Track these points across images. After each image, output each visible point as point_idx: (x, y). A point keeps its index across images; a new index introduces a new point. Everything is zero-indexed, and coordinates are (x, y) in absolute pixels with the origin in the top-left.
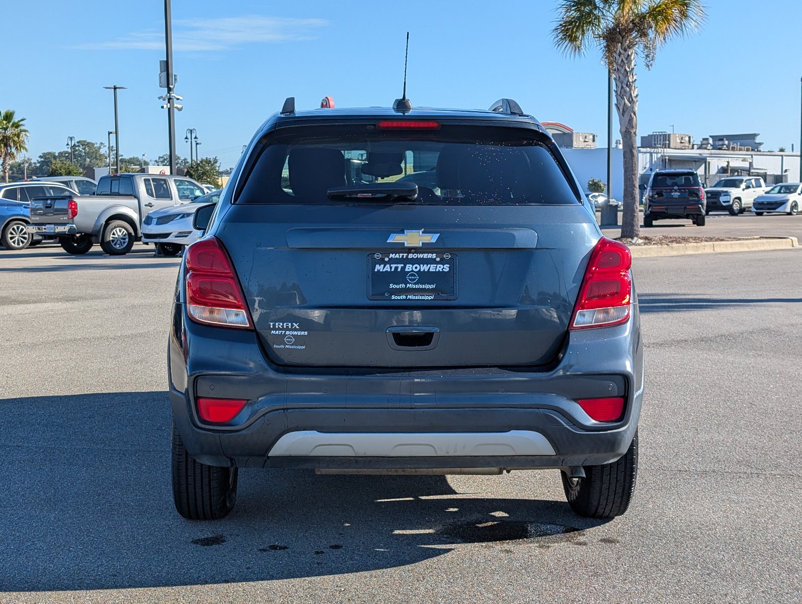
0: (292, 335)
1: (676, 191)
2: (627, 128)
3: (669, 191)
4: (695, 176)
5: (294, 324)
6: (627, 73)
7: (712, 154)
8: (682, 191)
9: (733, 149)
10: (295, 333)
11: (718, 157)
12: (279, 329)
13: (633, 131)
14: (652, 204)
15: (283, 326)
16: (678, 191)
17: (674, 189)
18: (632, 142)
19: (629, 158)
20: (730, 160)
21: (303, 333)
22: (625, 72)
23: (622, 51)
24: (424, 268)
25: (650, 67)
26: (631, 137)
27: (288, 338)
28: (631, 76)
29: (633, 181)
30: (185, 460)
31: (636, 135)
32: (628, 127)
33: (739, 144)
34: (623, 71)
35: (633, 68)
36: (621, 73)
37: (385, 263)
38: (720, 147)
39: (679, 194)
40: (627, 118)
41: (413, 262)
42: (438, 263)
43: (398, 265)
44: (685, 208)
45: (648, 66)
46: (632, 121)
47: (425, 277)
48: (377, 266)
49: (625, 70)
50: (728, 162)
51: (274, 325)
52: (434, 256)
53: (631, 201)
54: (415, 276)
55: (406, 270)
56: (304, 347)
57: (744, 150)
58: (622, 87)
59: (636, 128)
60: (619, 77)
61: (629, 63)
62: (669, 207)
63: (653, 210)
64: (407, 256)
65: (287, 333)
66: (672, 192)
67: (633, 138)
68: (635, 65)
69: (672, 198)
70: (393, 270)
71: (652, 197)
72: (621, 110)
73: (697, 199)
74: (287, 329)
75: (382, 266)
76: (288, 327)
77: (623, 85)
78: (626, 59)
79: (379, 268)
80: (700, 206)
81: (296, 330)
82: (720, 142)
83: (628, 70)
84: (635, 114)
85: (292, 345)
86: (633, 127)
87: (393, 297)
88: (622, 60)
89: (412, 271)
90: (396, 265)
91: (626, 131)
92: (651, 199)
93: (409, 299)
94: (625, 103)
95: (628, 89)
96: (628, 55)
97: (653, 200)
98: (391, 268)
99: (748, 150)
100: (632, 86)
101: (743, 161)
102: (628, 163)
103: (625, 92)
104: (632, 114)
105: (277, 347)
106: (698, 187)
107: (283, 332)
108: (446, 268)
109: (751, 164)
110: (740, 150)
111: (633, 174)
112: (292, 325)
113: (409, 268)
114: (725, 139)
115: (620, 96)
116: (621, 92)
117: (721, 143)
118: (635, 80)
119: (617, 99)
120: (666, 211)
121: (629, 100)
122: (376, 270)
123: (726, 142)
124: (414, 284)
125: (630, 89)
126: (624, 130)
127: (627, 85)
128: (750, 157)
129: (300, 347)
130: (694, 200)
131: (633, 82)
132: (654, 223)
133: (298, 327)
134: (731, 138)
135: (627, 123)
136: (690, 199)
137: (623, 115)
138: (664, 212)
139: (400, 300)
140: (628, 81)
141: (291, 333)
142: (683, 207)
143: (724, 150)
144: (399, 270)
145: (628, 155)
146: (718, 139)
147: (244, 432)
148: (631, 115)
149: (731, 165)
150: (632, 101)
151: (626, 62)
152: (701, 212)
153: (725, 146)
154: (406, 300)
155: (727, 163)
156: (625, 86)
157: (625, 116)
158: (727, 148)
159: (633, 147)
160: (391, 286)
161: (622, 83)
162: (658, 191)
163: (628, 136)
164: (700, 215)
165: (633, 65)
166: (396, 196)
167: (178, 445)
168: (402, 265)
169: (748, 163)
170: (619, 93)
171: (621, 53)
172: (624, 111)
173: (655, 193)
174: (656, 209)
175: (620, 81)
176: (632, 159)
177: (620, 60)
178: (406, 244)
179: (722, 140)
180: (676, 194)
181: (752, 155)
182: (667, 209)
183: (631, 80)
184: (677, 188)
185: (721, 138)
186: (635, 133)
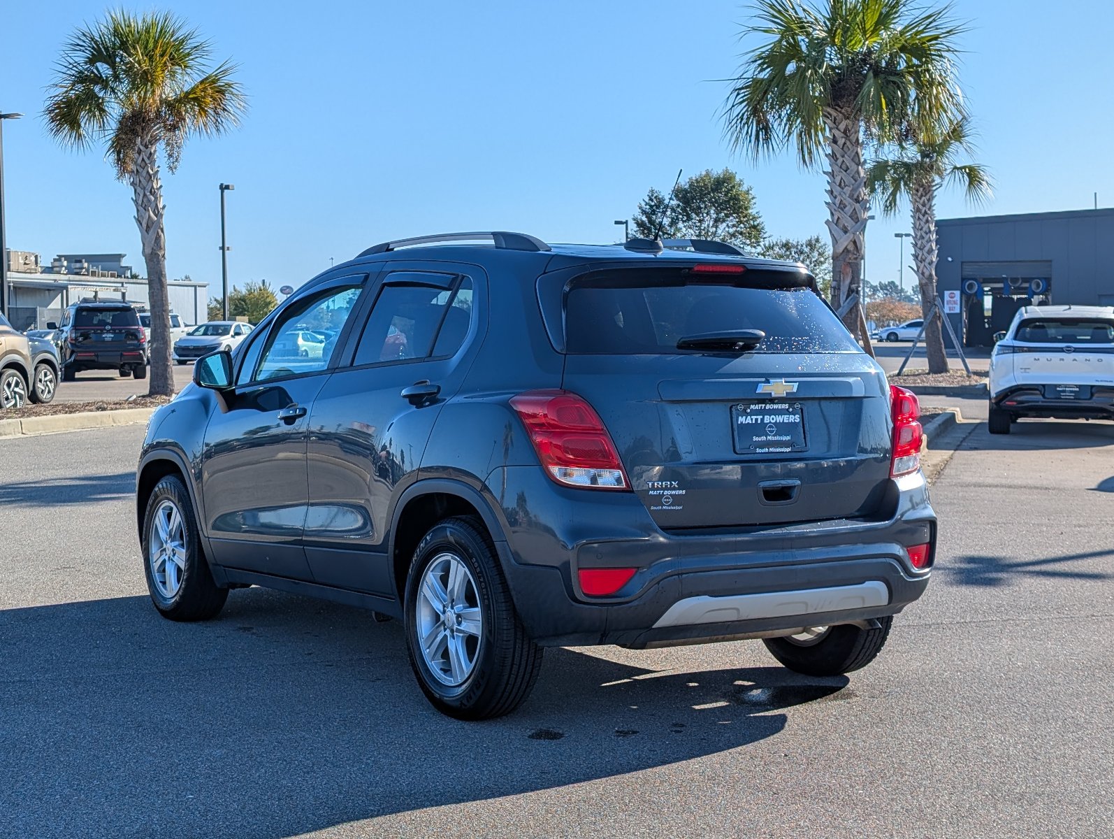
0: (671, 495)
1: (108, 332)
2: (153, 249)
3: (99, 331)
4: (133, 311)
5: (673, 483)
6: (151, 177)
7: (70, 281)
8: (117, 331)
9: (94, 274)
10: (673, 492)
11: (82, 285)
12: (658, 489)
13: (161, 254)
14: (75, 349)
15: (662, 485)
16: (111, 331)
17: (105, 330)
18: (160, 267)
19: (158, 289)
20: (98, 289)
21: (681, 492)
22: (148, 175)
23: (142, 148)
24: (779, 419)
25: (174, 170)
26: (158, 261)
27: (666, 498)
28: (155, 181)
29: (164, 319)
30: (512, 646)
31: (165, 258)
32: (155, 248)
33: (100, 267)
34: (144, 174)
35: (158, 171)
36: (142, 176)
37: (747, 414)
38: (78, 271)
39: (113, 336)
40: (152, 235)
41: (771, 412)
42: (790, 413)
43: (758, 417)
44: (122, 355)
45: (170, 168)
46: (160, 240)
47: (782, 428)
48: (740, 418)
49: (148, 172)
50: (96, 292)
51: (653, 485)
52: (787, 406)
53: (162, 346)
54: (773, 427)
55: (765, 422)
56: (680, 508)
57: (108, 276)
58: (145, 195)
59: (165, 250)
60: (140, 181)
61: (153, 163)
62: (99, 354)
63: (77, 358)
64: (765, 407)
65: (666, 492)
66: (104, 333)
67: (161, 262)
68: (159, 167)
69: (103, 341)
70: (754, 422)
71: (76, 339)
72: (144, 225)
73: (136, 342)
74: (666, 488)
75: (744, 417)
76: (666, 486)
77: (146, 192)
78: (149, 158)
79: (742, 420)
80: (141, 352)
81: (674, 489)
82: (76, 263)
83: (151, 172)
84: (162, 231)
85: (669, 506)
86: (161, 248)
87: (758, 450)
88: (143, 160)
89: (770, 422)
90: (755, 417)
91: (152, 253)
92: (74, 342)
93: (771, 453)
94: (149, 216)
95: (153, 198)
96: (151, 154)
97: (77, 344)
98: (752, 419)
99: (112, 276)
100: (157, 194)
101: (114, 290)
102: (156, 296)
103: (149, 201)
104: (160, 231)
105: (655, 508)
106: (137, 327)
107: (662, 492)
108: (797, 418)
109: (124, 294)
110: (103, 276)
111: (164, 311)
112: (671, 484)
113: (767, 419)
114: (84, 260)
115: (141, 206)
116: (143, 201)
117: (78, 265)
118: (161, 187)
119: (138, 210)
120: (96, 360)
121: (154, 212)
122: (739, 423)
123: (86, 265)
124: (774, 436)
125: (156, 198)
126: (148, 251)
127: (151, 192)
128: (120, 285)
129: (677, 508)
130: (133, 345)
131: (157, 189)
132: (77, 375)
133: (676, 486)
134: (92, 259)
135: (153, 242)
136: (128, 342)
137: (147, 231)
138: (93, 361)
139: (764, 453)
140: (153, 187)
141: (669, 492)
142: (119, 353)
143: (83, 275)
144: (759, 422)
145: (157, 286)
146: (74, 260)
147: (635, 603)
148: (158, 233)
149: (100, 295)
150: (159, 215)
151: (147, 162)
152: (143, 360)
153: (84, 270)
154: (769, 453)
155: (94, 294)
156: (148, 194)
157: (150, 232)
158: (86, 273)
159: (162, 274)
160: (755, 439)
161: (144, 189)
162: (82, 331)
163: (155, 260)
164: (141, 364)
165: (156, 166)
166: (741, 344)
167: (507, 630)
168: (761, 417)
169: (120, 293)
170: (140, 202)
171: (141, 150)
172: (148, 226)
173: (79, 335)
174: (83, 356)
175: (141, 186)
176: (162, 290)
177: (141, 159)
178: (773, 394)
179: (80, 261)
180: (108, 337)
181: (122, 283)
182: (97, 356)
183: (155, 187)
184: (110, 327)
185: (78, 259)
186: (163, 256)
